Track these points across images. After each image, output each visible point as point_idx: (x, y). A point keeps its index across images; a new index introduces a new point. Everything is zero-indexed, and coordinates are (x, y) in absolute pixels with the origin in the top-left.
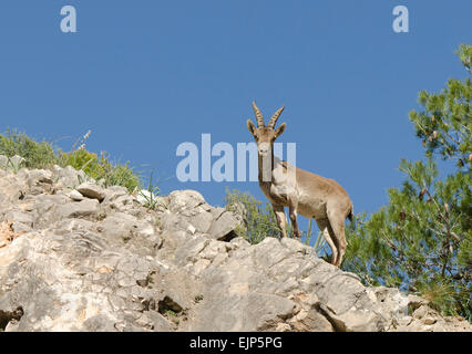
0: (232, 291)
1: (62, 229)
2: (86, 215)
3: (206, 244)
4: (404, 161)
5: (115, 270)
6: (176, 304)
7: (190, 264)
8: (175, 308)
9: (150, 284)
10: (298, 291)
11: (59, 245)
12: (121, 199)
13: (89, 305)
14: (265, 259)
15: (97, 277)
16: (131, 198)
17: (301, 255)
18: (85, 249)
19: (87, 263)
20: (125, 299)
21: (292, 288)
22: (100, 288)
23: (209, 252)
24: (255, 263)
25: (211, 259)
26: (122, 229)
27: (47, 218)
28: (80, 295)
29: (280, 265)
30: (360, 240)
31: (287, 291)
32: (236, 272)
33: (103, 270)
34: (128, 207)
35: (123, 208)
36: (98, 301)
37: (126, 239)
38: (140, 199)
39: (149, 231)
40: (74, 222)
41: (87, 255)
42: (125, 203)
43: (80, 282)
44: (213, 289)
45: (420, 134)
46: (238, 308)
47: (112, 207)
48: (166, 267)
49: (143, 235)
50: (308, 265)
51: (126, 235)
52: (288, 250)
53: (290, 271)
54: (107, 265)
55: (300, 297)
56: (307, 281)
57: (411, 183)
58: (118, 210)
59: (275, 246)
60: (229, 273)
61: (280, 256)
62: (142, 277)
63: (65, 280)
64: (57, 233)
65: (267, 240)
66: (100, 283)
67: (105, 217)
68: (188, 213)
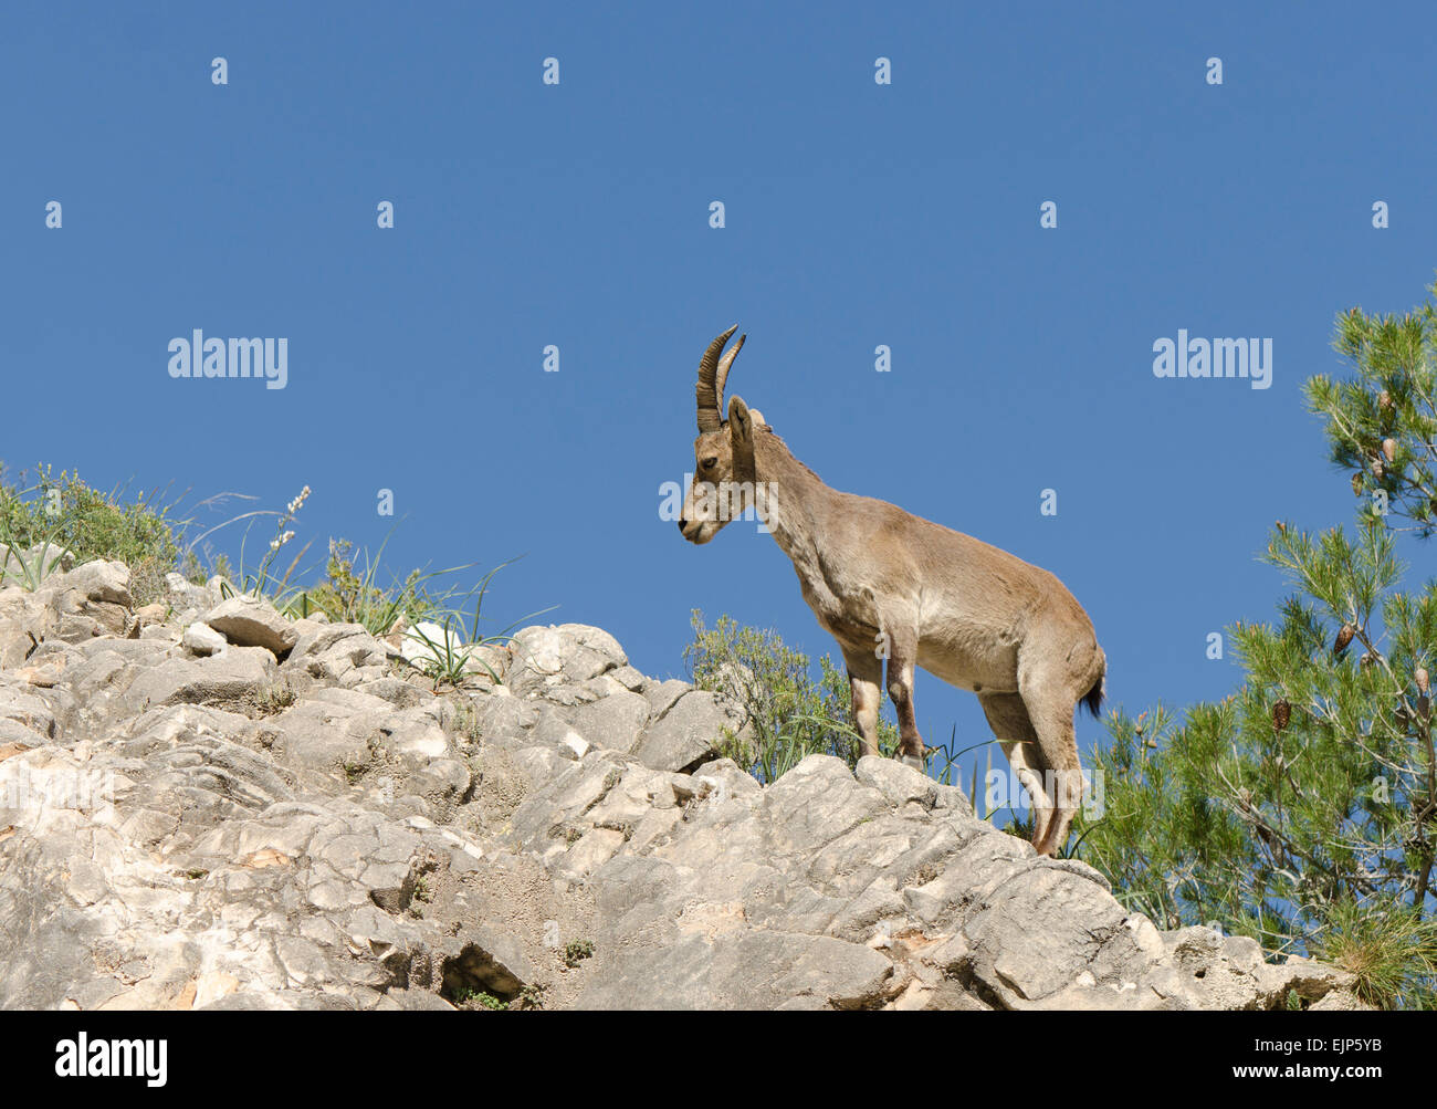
0: (688, 930)
1: (145, 738)
2: (229, 695)
3: (612, 783)
4: (1283, 532)
5: (302, 860)
6: (502, 972)
7: (559, 847)
8: (501, 985)
9: (415, 905)
10: (902, 924)
11: (126, 783)
12: (345, 648)
13: (208, 966)
14: (798, 824)
15: (240, 882)
16: (380, 647)
17: (920, 811)
18: (212, 798)
19: (214, 840)
20: (326, 947)
21: (882, 914)
22: (246, 916)
23: (621, 807)
24: (767, 838)
25: (626, 829)
26: (342, 740)
27: (102, 710)
28: (179, 936)
29: (848, 841)
30: (1146, 798)
31: (866, 924)
32: (704, 868)
33: (262, 860)
34: (367, 673)
35: (353, 675)
36: (238, 955)
37: (355, 772)
38: (412, 650)
39: (433, 745)
40: (183, 714)
41: (217, 817)
42: (360, 659)
43: (186, 898)
44: (628, 921)
45: (1344, 454)
46: (705, 980)
47: (317, 672)
48: (475, 851)
49: (409, 760)
50: (940, 840)
51: (356, 756)
52: (874, 794)
53: (880, 860)
54: (276, 844)
55: (909, 943)
56: (934, 890)
57: (1309, 605)
58: (334, 681)
59: (832, 781)
60: (682, 871)
61: (847, 815)
62: (389, 879)
63: (137, 891)
64: (126, 752)
65: (810, 763)
66: (247, 898)
67: (288, 702)
68: (565, 694)
